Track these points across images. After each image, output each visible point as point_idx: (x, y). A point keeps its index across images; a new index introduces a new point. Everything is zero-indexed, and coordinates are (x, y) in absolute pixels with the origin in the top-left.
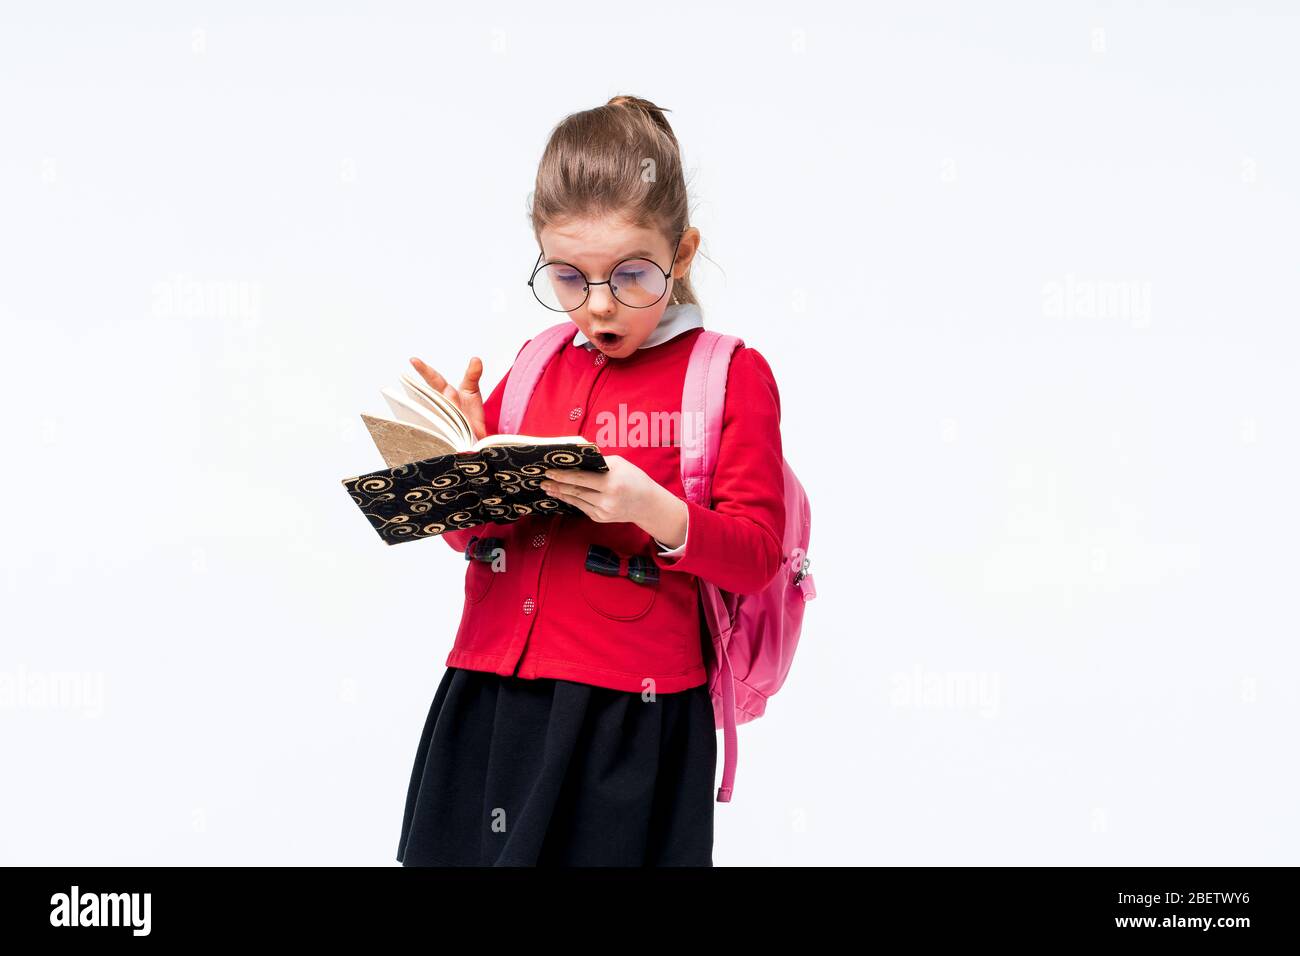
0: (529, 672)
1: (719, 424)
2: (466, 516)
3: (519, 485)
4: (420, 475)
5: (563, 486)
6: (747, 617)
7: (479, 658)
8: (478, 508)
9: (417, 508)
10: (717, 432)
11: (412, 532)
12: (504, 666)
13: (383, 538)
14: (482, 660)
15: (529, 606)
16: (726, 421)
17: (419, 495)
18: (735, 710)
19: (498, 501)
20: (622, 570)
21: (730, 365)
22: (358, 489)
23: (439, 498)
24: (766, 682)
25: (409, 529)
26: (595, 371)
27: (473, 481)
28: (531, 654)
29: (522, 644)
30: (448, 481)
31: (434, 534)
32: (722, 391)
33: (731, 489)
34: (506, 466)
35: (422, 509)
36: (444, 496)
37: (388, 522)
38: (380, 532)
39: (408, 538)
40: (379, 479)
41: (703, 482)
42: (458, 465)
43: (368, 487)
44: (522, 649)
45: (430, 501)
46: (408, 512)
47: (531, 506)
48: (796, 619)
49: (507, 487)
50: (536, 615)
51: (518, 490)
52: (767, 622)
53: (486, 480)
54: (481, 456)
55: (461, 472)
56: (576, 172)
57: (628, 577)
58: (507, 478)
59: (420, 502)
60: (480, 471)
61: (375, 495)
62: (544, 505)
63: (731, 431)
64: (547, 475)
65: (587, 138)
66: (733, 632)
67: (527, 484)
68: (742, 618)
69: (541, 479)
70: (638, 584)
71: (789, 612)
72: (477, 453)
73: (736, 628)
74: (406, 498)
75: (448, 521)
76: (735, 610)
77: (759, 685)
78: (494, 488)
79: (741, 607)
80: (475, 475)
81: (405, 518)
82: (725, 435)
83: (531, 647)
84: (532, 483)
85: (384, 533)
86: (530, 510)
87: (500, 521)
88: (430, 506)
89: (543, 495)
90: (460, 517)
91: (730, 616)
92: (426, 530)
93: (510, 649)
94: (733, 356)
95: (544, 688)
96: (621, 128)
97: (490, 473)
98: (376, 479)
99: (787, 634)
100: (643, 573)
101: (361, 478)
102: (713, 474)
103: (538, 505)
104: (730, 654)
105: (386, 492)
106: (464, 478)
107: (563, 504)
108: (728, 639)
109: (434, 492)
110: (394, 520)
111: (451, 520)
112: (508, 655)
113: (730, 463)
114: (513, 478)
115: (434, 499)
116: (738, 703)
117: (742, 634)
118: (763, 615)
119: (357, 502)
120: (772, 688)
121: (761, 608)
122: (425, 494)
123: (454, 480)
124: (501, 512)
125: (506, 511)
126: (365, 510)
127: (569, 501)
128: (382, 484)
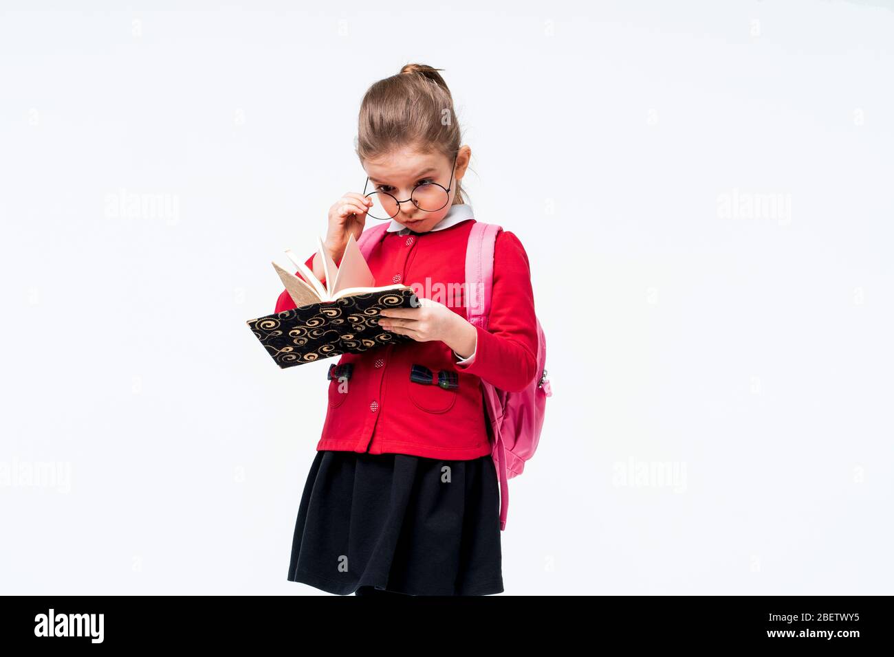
0: (377, 449)
1: (490, 282)
2: (331, 348)
3: (364, 324)
4: (298, 318)
5: (393, 322)
6: (513, 409)
7: (342, 443)
8: (339, 342)
9: (298, 341)
10: (489, 287)
11: (296, 359)
12: (360, 447)
13: (278, 363)
14: (344, 443)
15: (374, 406)
16: (495, 279)
17: (298, 332)
18: (507, 470)
19: (351, 337)
20: (435, 380)
21: (495, 242)
22: (257, 327)
23: (312, 335)
24: (525, 451)
25: (294, 357)
26: (407, 250)
27: (333, 322)
28: (377, 438)
29: (371, 431)
30: (317, 322)
31: (311, 361)
32: (492, 260)
33: (501, 324)
34: (354, 311)
35: (301, 342)
36: (315, 333)
37: (279, 351)
38: (275, 359)
39: (294, 363)
40: (271, 320)
41: (482, 320)
42: (322, 310)
43: (264, 326)
44: (371, 435)
45: (306, 336)
46: (292, 344)
47: (374, 340)
48: (541, 409)
49: (356, 327)
50: (380, 412)
51: (364, 328)
52: (525, 410)
53: (342, 321)
54: (337, 305)
55: (324, 316)
56: (379, 123)
57: (438, 385)
58: (356, 319)
59: (300, 337)
60: (337, 315)
61: (270, 332)
62: (382, 338)
63: (499, 285)
64: (382, 314)
65: (384, 100)
66: (504, 418)
67: (369, 322)
68: (509, 409)
69: (379, 318)
70: (445, 389)
71: (537, 405)
72: (334, 302)
73: (505, 415)
74: (290, 334)
75: (319, 351)
76: (504, 404)
77: (521, 453)
78: (347, 328)
79: (509, 402)
80: (333, 318)
81: (291, 349)
82: (495, 288)
83: (377, 433)
84: (373, 321)
85: (278, 359)
86: (373, 343)
87: (354, 351)
88: (306, 340)
89: (380, 330)
90: (327, 349)
91: (503, 407)
92: (305, 357)
93: (363, 435)
94: (497, 237)
95: (387, 460)
96: (405, 89)
97: (344, 316)
98: (269, 320)
99: (537, 419)
100: (448, 382)
101: (259, 319)
102: (489, 314)
103: (378, 338)
104: (502, 433)
105: (275, 330)
106: (327, 320)
107: (394, 335)
108: (501, 423)
109: (308, 330)
110: (283, 350)
111: (321, 350)
112: (362, 439)
113: (499, 307)
114: (360, 319)
115: (309, 335)
116: (508, 465)
117: (510, 420)
118: (522, 407)
119: (258, 337)
120: (528, 455)
121: (521, 402)
122: (302, 332)
123: (321, 322)
124: (354, 345)
125: (358, 344)
126: (264, 343)
127: (398, 332)
128: (273, 324)
